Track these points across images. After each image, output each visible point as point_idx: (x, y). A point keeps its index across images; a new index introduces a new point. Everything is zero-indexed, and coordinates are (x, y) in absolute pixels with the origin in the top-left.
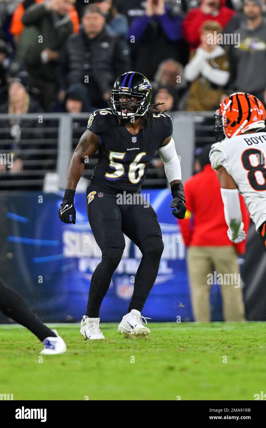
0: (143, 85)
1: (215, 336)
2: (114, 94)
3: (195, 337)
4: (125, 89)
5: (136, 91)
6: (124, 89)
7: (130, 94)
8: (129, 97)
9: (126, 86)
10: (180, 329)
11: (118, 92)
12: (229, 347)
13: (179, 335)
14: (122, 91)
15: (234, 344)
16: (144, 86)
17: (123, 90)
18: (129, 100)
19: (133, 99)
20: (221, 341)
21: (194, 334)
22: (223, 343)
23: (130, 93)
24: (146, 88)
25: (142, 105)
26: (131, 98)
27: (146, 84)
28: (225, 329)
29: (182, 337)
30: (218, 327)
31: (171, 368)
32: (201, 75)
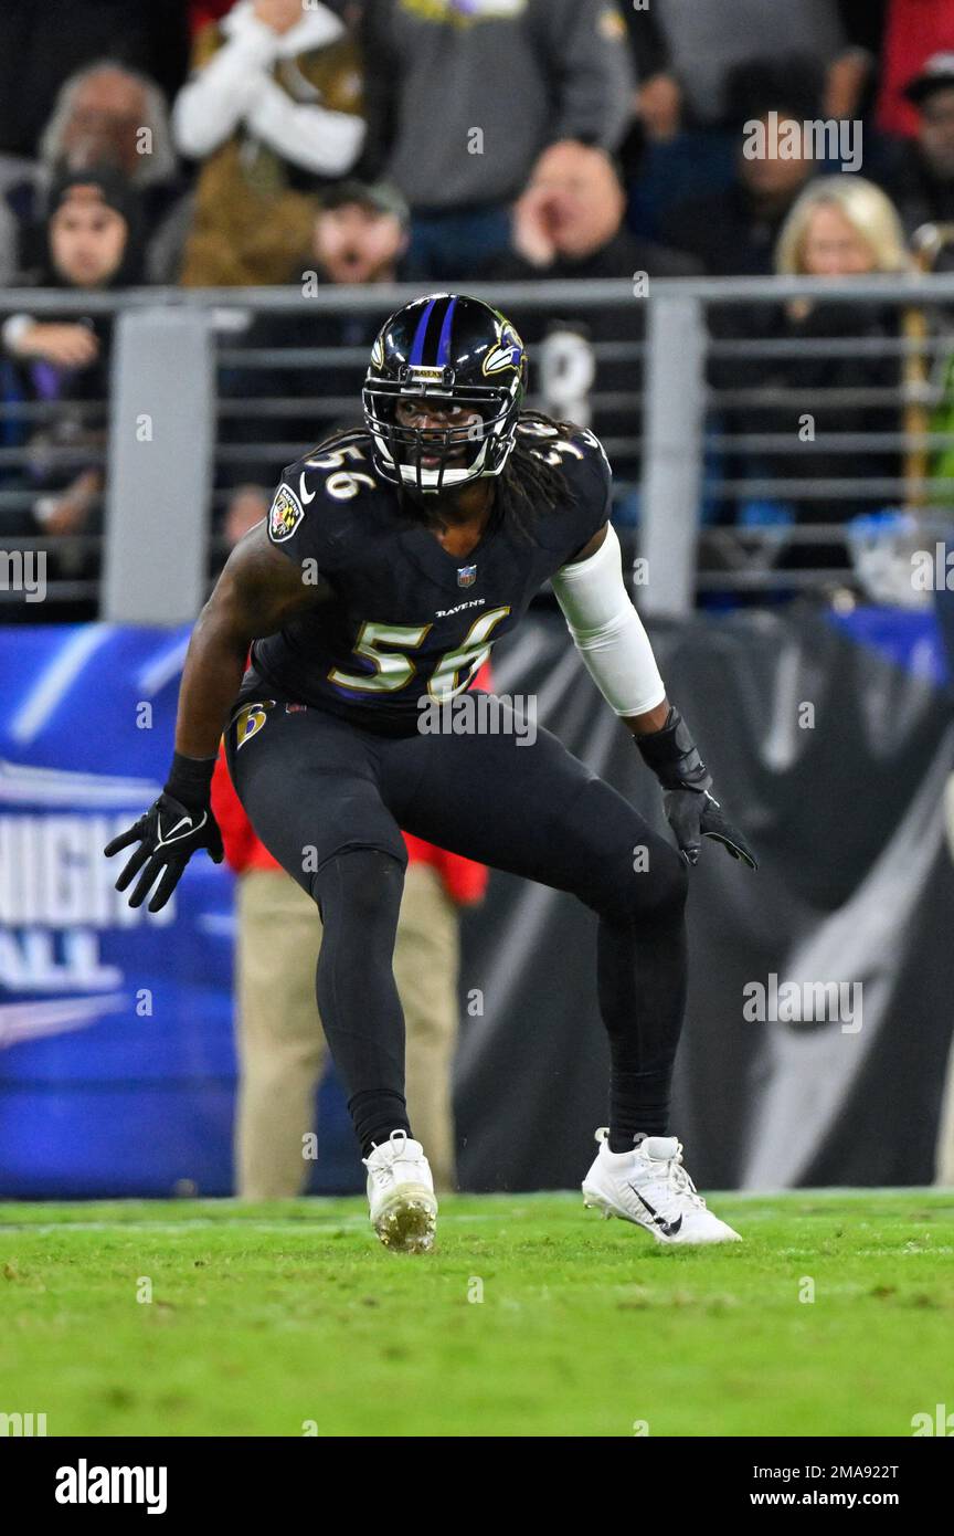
0: (497, 349)
1: (307, 1258)
2: (376, 397)
3: (223, 1261)
4: (428, 376)
5: (471, 380)
6: (424, 374)
7: (451, 394)
8: (446, 405)
9: (429, 360)
10: (158, 1228)
11: (396, 388)
12: (371, 1303)
13: (152, 1253)
14: (417, 385)
15: (391, 1294)
16: (500, 354)
17: (421, 379)
18: (441, 415)
19: (457, 410)
20: (332, 1279)
21: (216, 1253)
22: (343, 1287)
23: (447, 390)
24: (509, 360)
25: (499, 433)
26: (451, 410)
27: (507, 346)
28: (348, 1228)
29: (163, 1266)
30: (322, 1219)
31: (120, 1400)
32: (241, 132)
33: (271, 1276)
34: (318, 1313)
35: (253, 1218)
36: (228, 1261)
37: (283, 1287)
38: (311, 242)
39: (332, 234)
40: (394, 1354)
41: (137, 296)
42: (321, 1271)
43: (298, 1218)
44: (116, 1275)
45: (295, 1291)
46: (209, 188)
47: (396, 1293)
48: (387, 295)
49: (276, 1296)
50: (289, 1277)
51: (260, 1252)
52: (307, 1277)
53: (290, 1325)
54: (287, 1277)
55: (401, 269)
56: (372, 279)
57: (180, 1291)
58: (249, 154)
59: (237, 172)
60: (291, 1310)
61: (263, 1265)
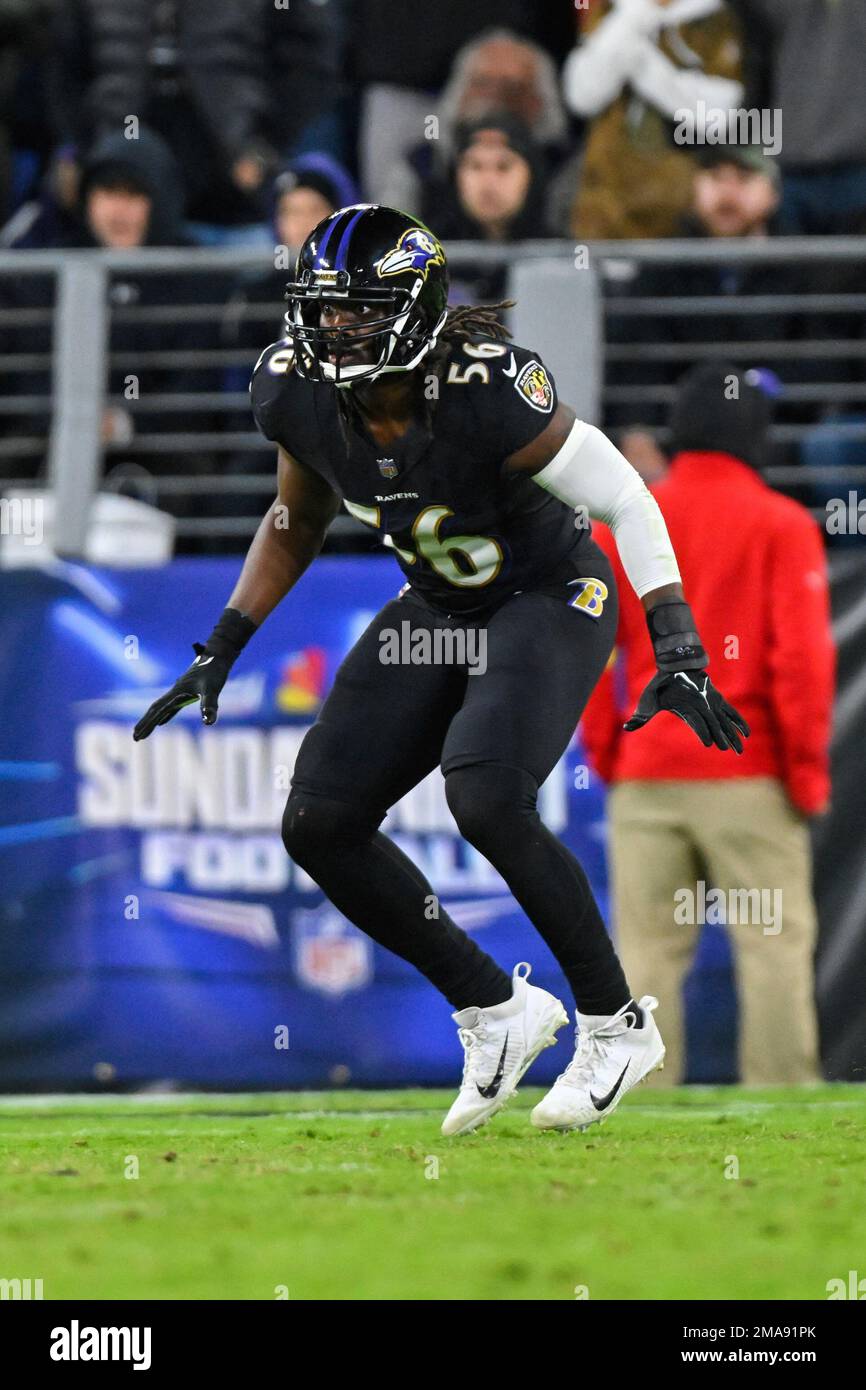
1: (691, 1142)
3: (612, 1144)
4: (327, 279)
5: (367, 282)
6: (322, 277)
11: (305, 291)
12: (750, 1183)
15: (767, 1175)
16: (399, 257)
17: (320, 282)
18: (350, 315)
21: (606, 1137)
23: (345, 291)
24: (410, 262)
25: (399, 331)
26: (362, 310)
27: (409, 249)
28: (730, 1114)
29: (556, 1149)
30: (705, 1106)
31: (516, 1272)
32: (628, 93)
33: (658, 1159)
34: (701, 1193)
35: (641, 1104)
36: (617, 1145)
37: (668, 1169)
38: (691, 197)
39: (709, 192)
40: (771, 1230)
41: (532, 248)
42: (704, 1154)
43: (683, 1104)
44: (514, 1157)
45: (679, 1172)
46: (598, 146)
47: (772, 1174)
48: (761, 247)
49: (662, 1178)
50: (674, 1160)
51: (648, 1136)
52: (692, 1160)
53: (673, 1205)
54: (672, 1159)
55: (773, 224)
56: (745, 232)
57: (572, 1172)
58: (636, 115)
59: (625, 131)
60: (676, 1190)
61: (650, 1149)
